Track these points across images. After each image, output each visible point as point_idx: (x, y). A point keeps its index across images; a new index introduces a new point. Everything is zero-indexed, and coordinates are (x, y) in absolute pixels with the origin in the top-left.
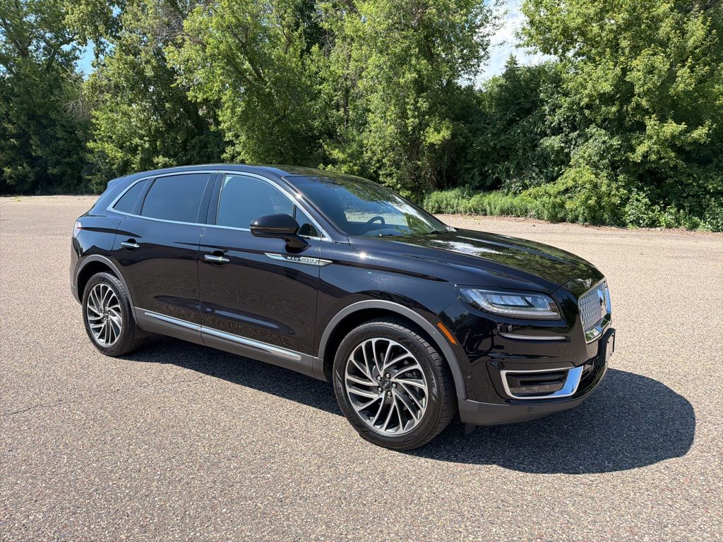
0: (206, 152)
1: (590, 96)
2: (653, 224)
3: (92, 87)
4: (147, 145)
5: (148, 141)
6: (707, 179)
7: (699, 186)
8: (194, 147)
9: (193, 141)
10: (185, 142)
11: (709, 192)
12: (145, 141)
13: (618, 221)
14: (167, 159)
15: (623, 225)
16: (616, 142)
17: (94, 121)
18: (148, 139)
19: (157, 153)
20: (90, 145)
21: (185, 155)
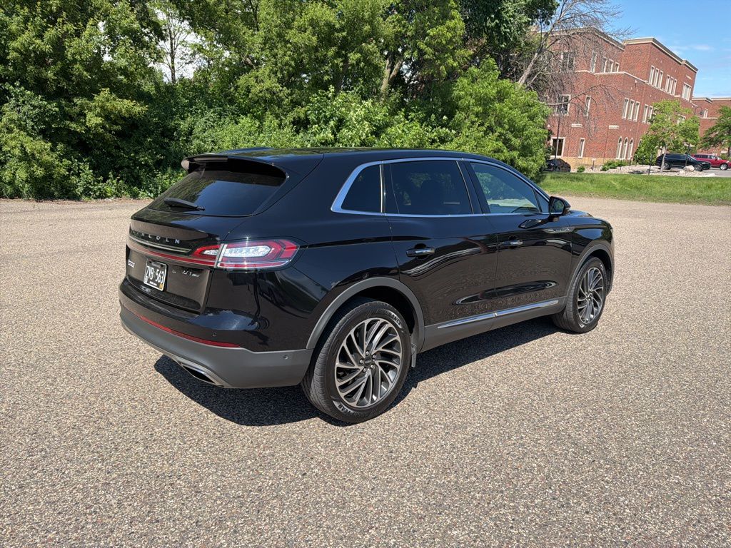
1: (15, 50)
2: (102, 196)
6: (137, 152)
7: (130, 159)
11: (140, 164)
13: (68, 194)
15: (75, 198)
16: (53, 107)
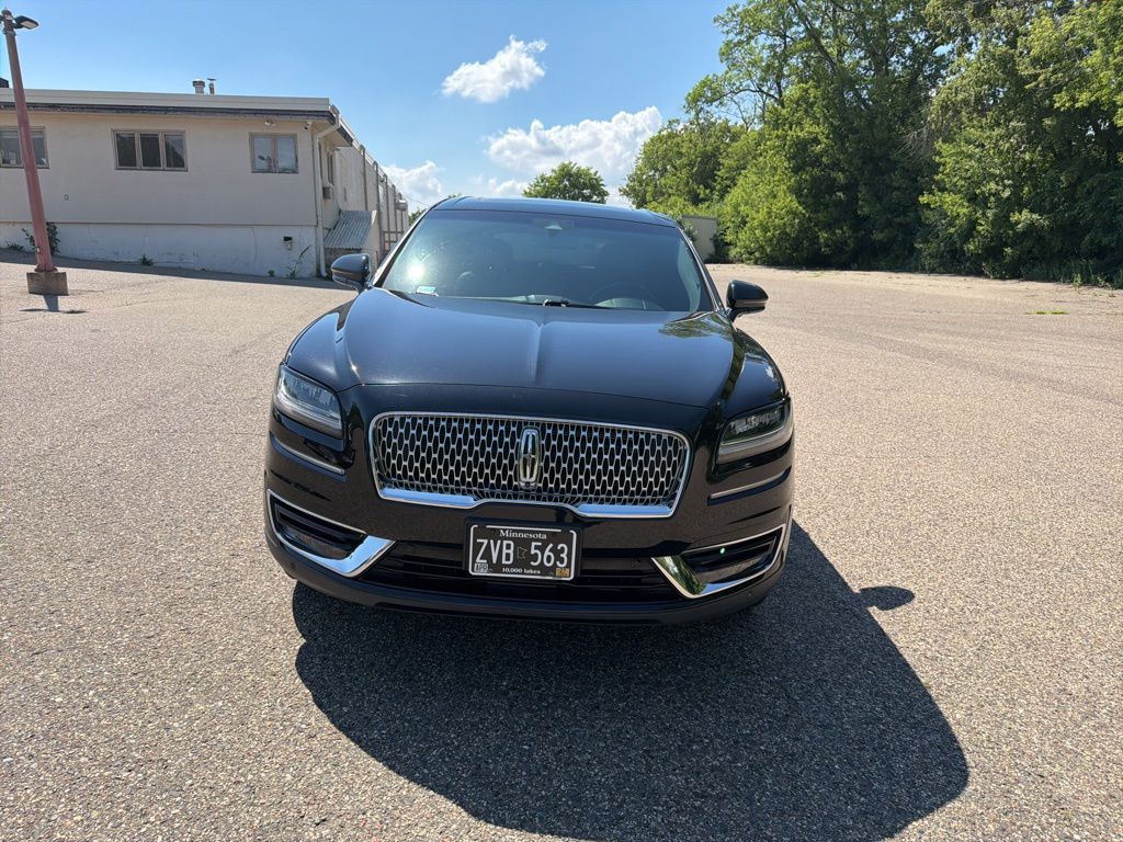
0: (1111, 201)
3: (942, 107)
4: (1007, 194)
5: (1009, 186)
8: (1089, 193)
9: (1088, 184)
10: (1072, 186)
12: (1005, 186)
14: (1035, 216)
17: (937, 159)
18: (1010, 182)
19: (1021, 206)
20: (924, 199)
21: (1071, 208)
